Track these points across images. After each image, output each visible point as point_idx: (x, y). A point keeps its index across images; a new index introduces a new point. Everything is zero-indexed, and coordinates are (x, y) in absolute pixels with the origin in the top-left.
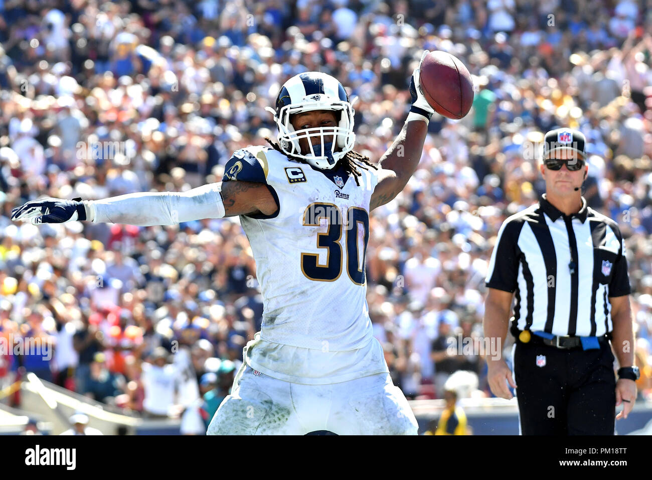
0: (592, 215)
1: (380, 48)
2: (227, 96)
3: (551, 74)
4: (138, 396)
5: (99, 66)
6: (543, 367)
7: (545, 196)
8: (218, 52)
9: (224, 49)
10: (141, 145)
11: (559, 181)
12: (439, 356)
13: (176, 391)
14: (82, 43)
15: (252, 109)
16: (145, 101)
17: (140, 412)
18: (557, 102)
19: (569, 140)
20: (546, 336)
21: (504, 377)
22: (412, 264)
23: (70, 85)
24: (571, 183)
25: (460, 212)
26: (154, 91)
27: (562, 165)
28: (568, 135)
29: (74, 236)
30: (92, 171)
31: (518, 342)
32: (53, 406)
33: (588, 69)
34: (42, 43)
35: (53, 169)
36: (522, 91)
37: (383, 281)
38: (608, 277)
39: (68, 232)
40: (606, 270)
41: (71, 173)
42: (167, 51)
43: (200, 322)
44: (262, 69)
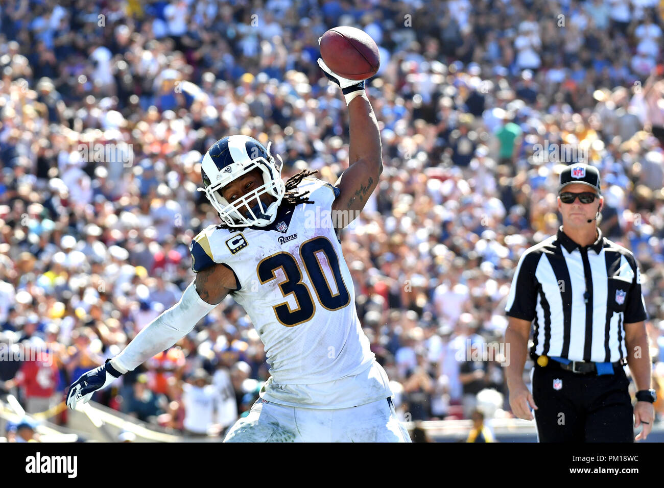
0: (608, 246)
1: (411, 85)
2: (266, 130)
3: (576, 109)
4: (179, 416)
5: (144, 101)
6: (560, 390)
7: (563, 229)
8: (257, 88)
9: (263, 84)
10: (183, 176)
11: (573, 214)
12: (467, 378)
13: (215, 410)
14: (127, 79)
15: (289, 142)
16: (187, 134)
17: (181, 431)
18: (580, 136)
19: (582, 175)
20: (562, 361)
21: (525, 399)
22: (441, 291)
23: (115, 119)
24: (584, 215)
25: (488, 241)
26: (197, 125)
27: (575, 198)
28: (581, 169)
29: (120, 263)
30: (136, 201)
31: (537, 366)
32: (98, 424)
33: (610, 105)
34: (90, 79)
35: (100, 198)
36: (548, 126)
37: (413, 307)
38: (622, 305)
39: (113, 259)
40: (620, 299)
41: (116, 203)
42: (209, 86)
43: (239, 346)
44: (299, 104)
